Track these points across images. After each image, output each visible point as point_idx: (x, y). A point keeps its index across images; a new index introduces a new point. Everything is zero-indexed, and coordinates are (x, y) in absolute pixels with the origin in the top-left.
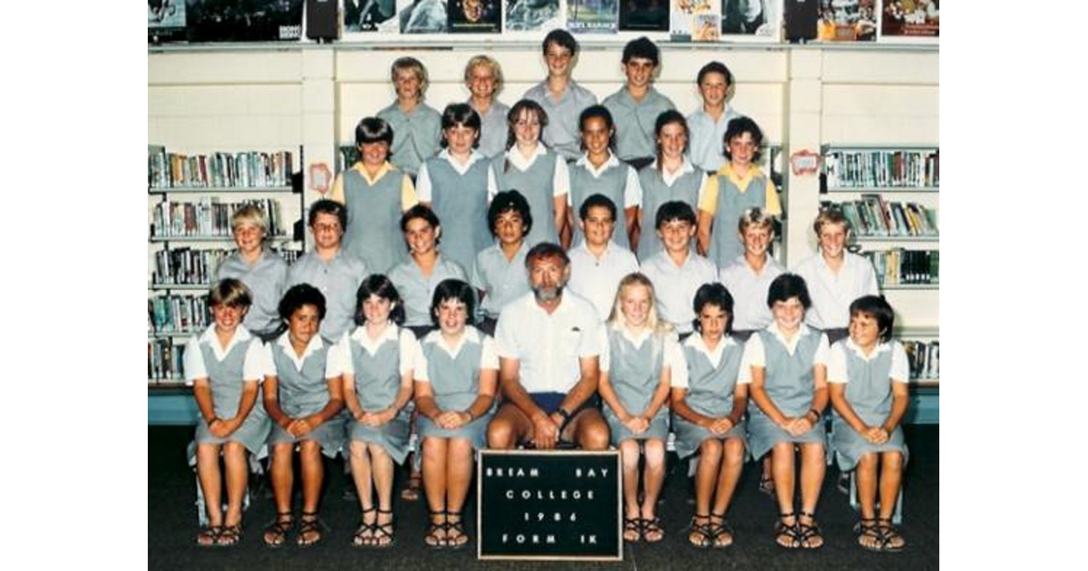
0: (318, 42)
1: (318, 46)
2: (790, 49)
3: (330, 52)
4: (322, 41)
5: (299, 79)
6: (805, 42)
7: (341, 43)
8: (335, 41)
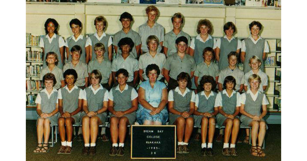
0: (80, 2)
1: (80, 3)
2: (226, 8)
3: (84, 5)
4: (81, 2)
5: (74, 13)
6: (231, 6)
7: (87, 3)
8: (85, 2)
